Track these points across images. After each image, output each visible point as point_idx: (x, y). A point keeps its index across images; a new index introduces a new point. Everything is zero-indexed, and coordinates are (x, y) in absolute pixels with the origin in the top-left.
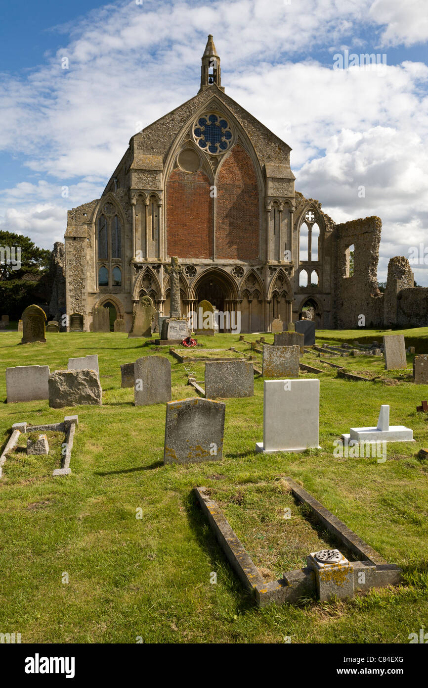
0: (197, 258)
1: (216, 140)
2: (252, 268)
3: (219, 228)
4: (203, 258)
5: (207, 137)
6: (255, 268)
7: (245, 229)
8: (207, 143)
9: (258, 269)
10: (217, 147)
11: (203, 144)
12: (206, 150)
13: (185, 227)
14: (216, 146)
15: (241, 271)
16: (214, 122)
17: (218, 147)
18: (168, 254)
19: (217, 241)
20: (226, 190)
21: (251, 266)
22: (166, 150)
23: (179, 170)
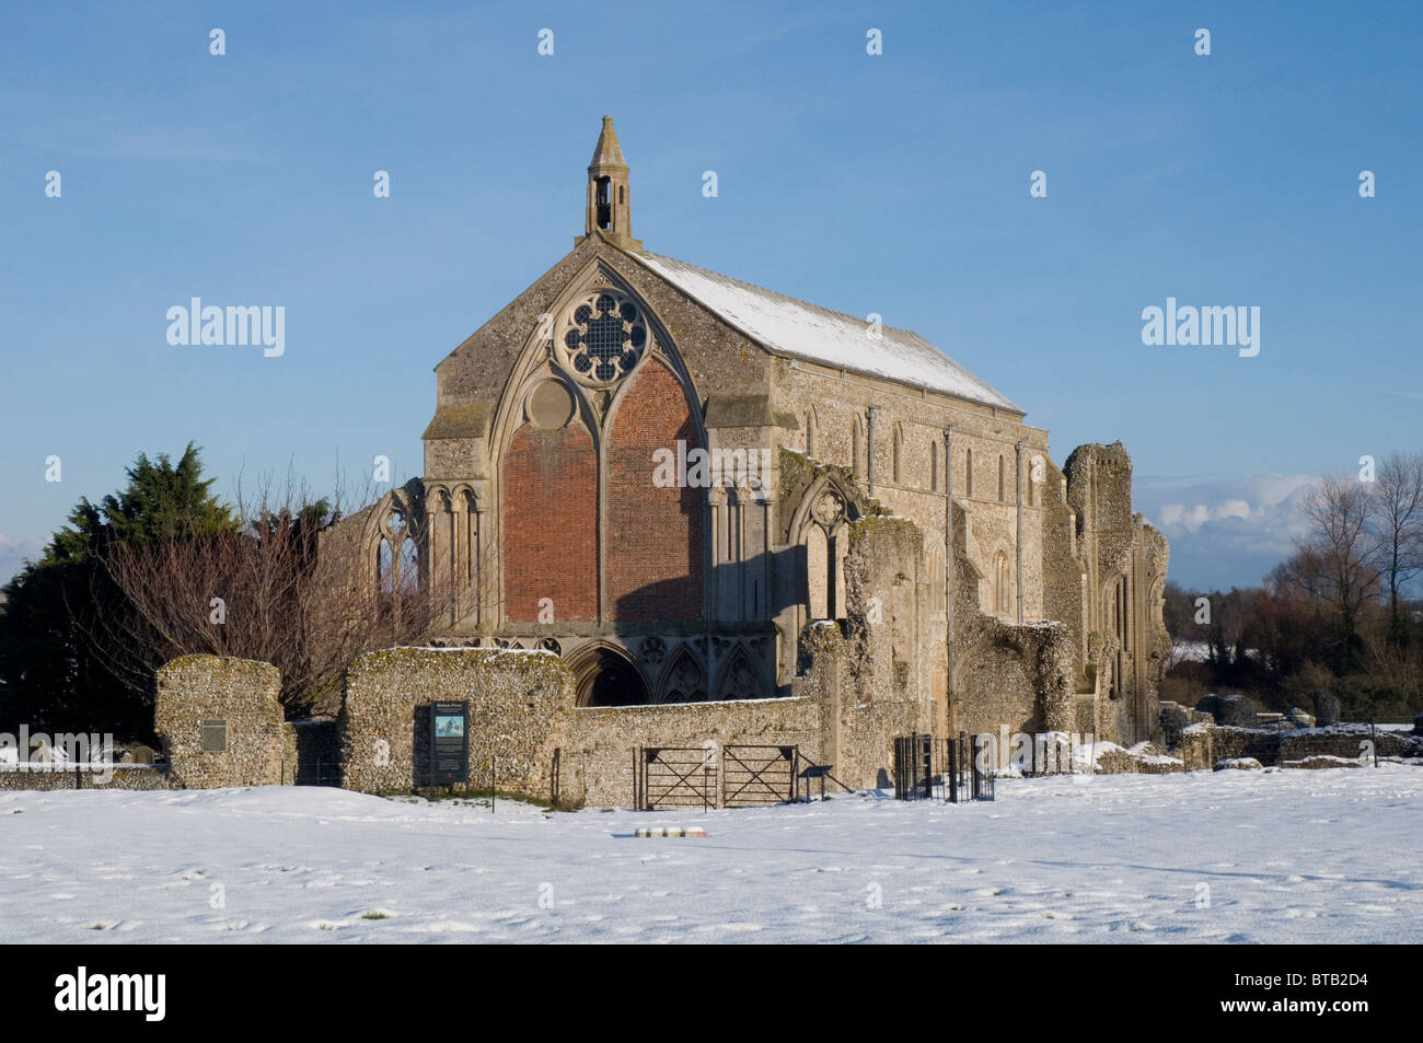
0: (567, 620)
1: (613, 351)
2: (684, 639)
3: (612, 551)
4: (579, 620)
5: (593, 346)
6: (691, 640)
7: (672, 550)
8: (591, 360)
9: (697, 642)
10: (613, 366)
11: (582, 364)
12: (590, 377)
13: (541, 552)
14: (610, 363)
15: (661, 648)
16: (608, 310)
17: (617, 365)
18: (506, 613)
19: (609, 579)
20: (629, 461)
21: (681, 636)
22: (500, 389)
23: (530, 427)
